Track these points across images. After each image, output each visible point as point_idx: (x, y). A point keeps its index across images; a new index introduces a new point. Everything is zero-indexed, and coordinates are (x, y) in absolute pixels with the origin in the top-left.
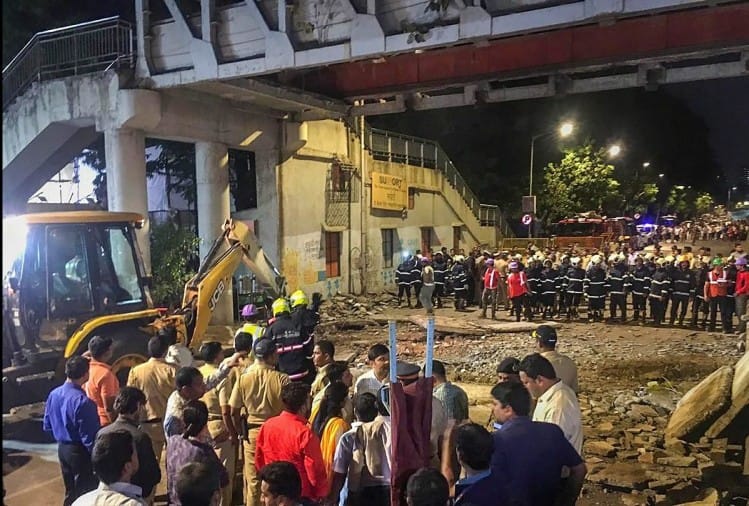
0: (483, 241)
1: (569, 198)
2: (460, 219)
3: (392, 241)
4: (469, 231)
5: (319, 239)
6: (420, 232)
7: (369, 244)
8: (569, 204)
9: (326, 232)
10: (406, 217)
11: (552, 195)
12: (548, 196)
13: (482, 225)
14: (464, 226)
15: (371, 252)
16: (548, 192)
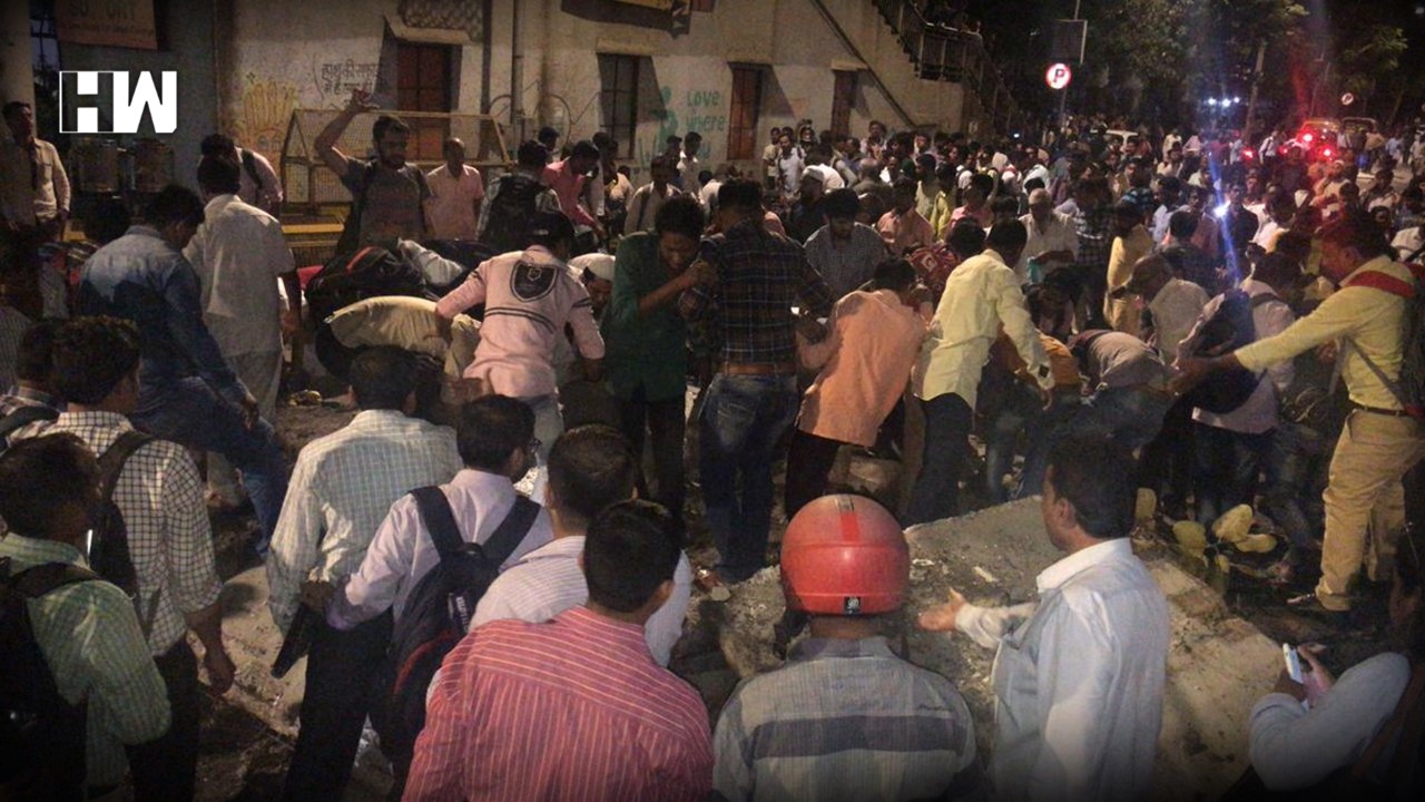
0: (919, 117)
1: (1172, 35)
2: (857, 54)
3: (634, 91)
4: (882, 88)
5: (375, 59)
6: (728, 75)
7: (556, 88)
8: (1168, 48)
9: (402, 44)
10: (686, 30)
11: (1133, 26)
12: (1124, 25)
13: (925, 76)
14: (870, 70)
15: (559, 113)
16: (1124, 18)
